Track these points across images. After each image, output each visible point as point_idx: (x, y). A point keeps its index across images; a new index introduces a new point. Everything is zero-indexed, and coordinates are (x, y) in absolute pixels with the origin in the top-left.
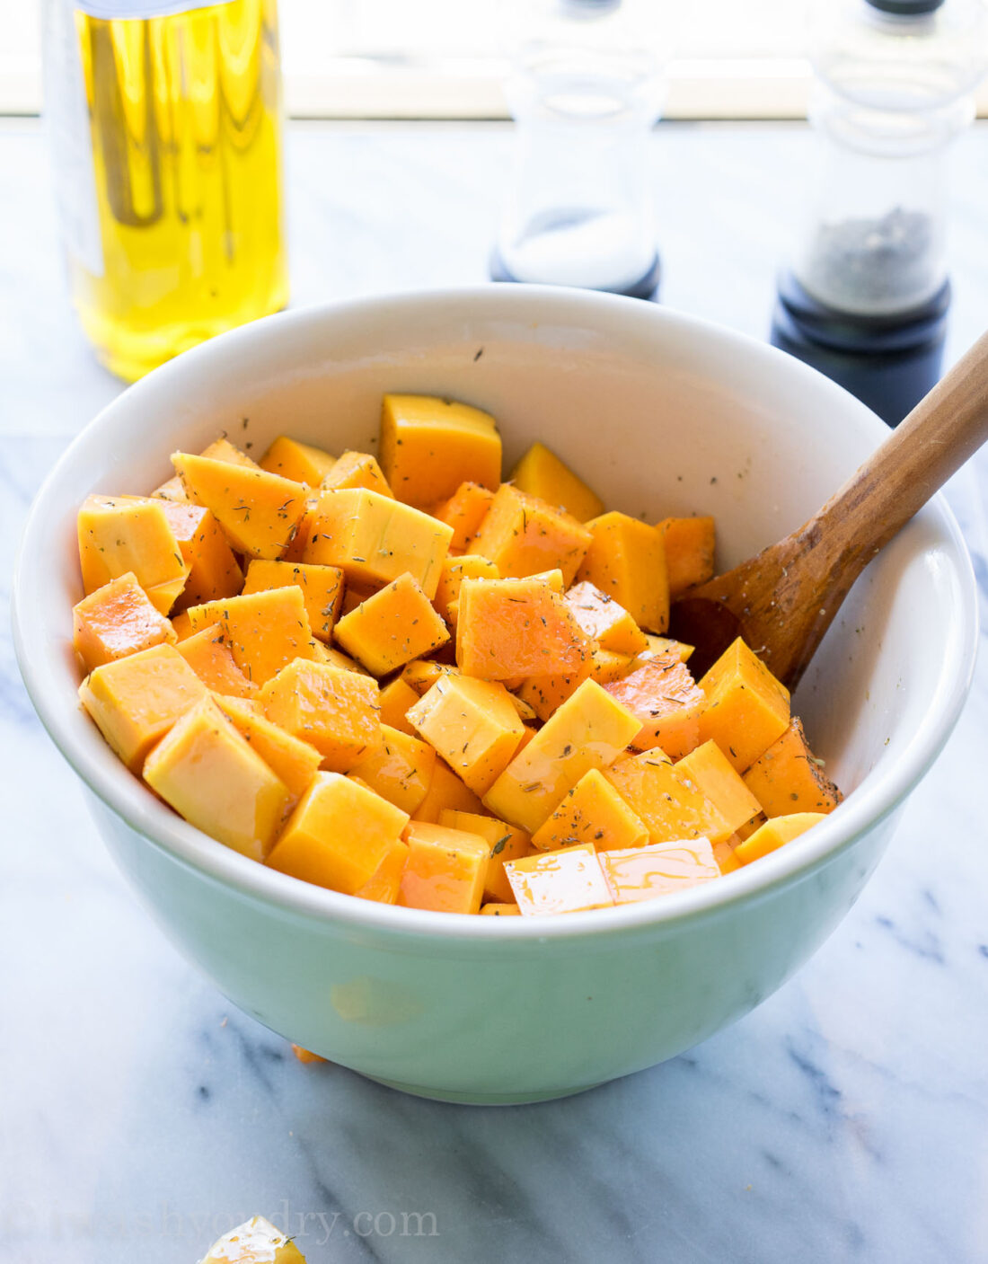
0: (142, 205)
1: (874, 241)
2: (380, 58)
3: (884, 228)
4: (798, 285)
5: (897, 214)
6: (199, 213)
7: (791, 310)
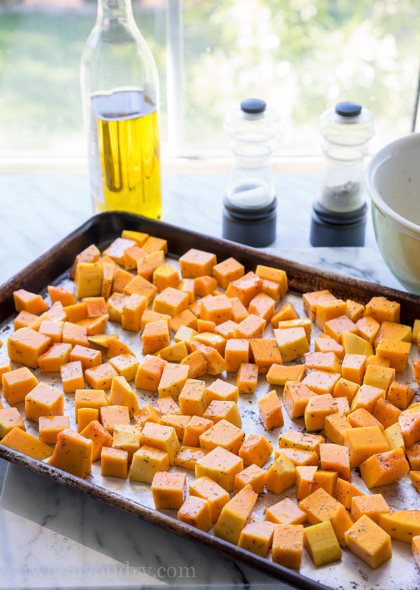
0: (117, 185)
1: (342, 189)
2: (190, 158)
3: (345, 186)
4: (320, 205)
5: (349, 183)
6: (134, 188)
7: (317, 213)
